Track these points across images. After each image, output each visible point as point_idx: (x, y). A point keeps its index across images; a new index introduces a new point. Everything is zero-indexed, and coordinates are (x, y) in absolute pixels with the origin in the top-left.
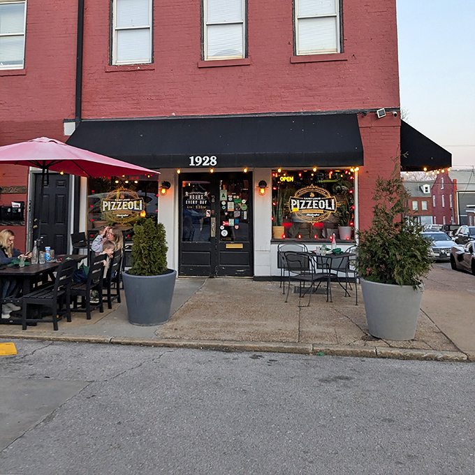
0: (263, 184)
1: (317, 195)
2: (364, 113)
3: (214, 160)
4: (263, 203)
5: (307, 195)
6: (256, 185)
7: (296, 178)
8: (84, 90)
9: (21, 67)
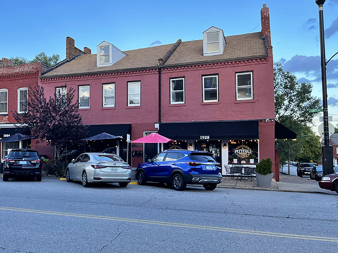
0: (225, 145)
1: (244, 148)
2: (261, 121)
3: (208, 137)
4: (225, 151)
5: (241, 148)
6: (222, 145)
7: (237, 143)
8: (161, 113)
9: (139, 105)
